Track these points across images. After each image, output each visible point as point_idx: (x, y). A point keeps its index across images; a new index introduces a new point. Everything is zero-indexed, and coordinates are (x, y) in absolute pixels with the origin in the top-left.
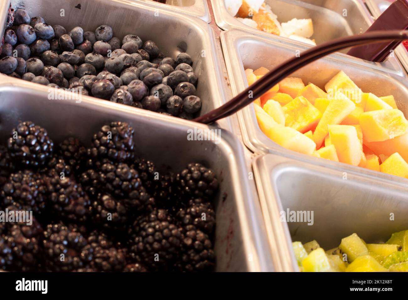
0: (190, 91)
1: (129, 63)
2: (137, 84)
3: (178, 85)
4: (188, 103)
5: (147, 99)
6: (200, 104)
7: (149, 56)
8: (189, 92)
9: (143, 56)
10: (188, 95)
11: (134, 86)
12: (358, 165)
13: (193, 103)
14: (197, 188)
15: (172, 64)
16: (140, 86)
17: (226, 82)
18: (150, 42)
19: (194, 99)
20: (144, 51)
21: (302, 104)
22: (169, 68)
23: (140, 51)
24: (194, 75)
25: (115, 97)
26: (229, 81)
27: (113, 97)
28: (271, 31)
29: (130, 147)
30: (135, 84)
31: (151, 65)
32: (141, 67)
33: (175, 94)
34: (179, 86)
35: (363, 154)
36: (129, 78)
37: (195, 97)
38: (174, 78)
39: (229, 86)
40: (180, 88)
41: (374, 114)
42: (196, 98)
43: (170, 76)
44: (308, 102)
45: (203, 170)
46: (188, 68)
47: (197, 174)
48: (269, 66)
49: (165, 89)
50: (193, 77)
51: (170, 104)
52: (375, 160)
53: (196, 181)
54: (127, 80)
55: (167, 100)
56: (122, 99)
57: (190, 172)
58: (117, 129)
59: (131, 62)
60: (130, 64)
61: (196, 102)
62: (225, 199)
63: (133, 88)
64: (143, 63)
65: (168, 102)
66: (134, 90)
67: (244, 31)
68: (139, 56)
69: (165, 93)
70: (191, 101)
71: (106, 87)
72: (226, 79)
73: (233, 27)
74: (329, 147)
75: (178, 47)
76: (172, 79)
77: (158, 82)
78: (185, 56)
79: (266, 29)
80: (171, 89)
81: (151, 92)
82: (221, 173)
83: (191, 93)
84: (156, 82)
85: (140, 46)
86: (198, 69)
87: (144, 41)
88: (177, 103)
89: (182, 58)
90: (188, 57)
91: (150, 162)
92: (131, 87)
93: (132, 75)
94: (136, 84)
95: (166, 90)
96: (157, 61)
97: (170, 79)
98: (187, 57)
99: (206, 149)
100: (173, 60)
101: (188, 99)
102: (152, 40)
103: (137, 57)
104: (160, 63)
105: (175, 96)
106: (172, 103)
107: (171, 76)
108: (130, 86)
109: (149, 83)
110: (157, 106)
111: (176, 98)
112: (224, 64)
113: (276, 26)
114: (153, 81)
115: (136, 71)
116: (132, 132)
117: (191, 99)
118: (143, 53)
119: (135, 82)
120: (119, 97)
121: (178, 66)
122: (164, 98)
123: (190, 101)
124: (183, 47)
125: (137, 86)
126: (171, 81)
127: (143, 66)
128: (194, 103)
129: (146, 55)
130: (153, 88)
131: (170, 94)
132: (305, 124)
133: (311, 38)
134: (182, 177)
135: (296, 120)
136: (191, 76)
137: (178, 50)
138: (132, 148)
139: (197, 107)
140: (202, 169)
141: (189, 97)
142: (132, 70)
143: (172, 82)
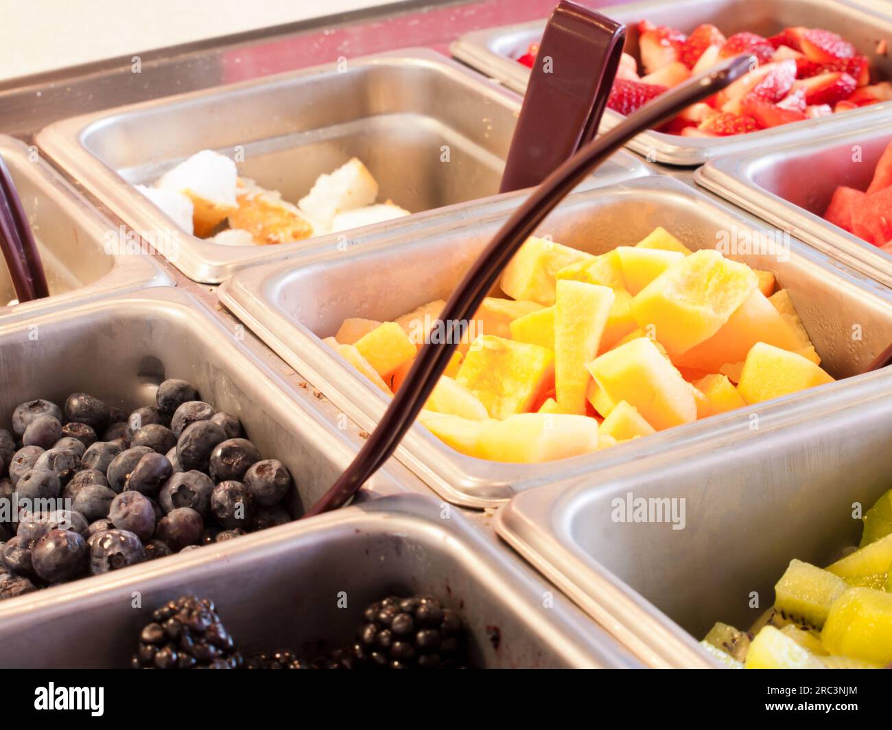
0: (244, 455)
1: (64, 468)
2: (128, 501)
3: (212, 457)
4: (259, 483)
5: (168, 523)
6: (285, 471)
7: (92, 431)
8: (244, 459)
9: (81, 437)
10: (248, 467)
11: (124, 510)
12: (696, 417)
13: (272, 478)
14: (420, 650)
15: (155, 420)
16: (136, 503)
17: (311, 393)
18: (77, 397)
19: (267, 467)
20: (75, 424)
21: (494, 352)
22: (158, 432)
23: (66, 429)
24: (229, 418)
25: (101, 557)
26: (313, 386)
27: (95, 560)
28: (289, 231)
29: (226, 642)
30: (123, 505)
31: (113, 446)
32: (96, 463)
33: (218, 480)
34: (216, 457)
35: (690, 385)
36: (95, 499)
37: (266, 462)
38: (193, 447)
39: (322, 398)
40: (218, 460)
41: (660, 288)
42: (269, 465)
43: (181, 446)
44: (504, 341)
45: (409, 605)
46: (201, 410)
47: (402, 620)
48: (358, 310)
49: (191, 482)
50: (228, 423)
51: (222, 507)
52: (720, 384)
53: (407, 637)
54: (92, 506)
55: (209, 504)
56: (119, 554)
57: (382, 625)
58: (175, 620)
59: (69, 463)
60: (69, 469)
61: (274, 472)
62: (496, 640)
63: (126, 515)
64: (95, 450)
65: (215, 506)
66: (130, 519)
67: (261, 263)
68: (73, 440)
69: (196, 491)
70: (264, 477)
71: (66, 547)
72: (305, 387)
73: (231, 266)
74: (618, 412)
75: (139, 375)
76: (190, 452)
77: (165, 474)
78: (175, 387)
79: (276, 234)
80: (203, 474)
81: (163, 505)
82: (449, 590)
83: (252, 459)
84: (162, 477)
85: (60, 417)
86: (226, 399)
87: (61, 402)
88: (238, 497)
89: (169, 394)
90: (183, 384)
91: (282, 653)
92: (120, 515)
93: (97, 490)
94: (126, 504)
95: (195, 483)
96: (114, 431)
97: (186, 454)
98: (181, 386)
99: (382, 558)
100: (153, 409)
101: (256, 476)
102: (77, 391)
103: (73, 446)
104: (127, 432)
105: (222, 484)
106: (226, 504)
107: (185, 446)
108: (114, 515)
109: (146, 487)
110: (197, 528)
111: (227, 487)
112: (276, 357)
113: (293, 216)
114: (156, 478)
115: (95, 477)
116: (212, 608)
117: (260, 470)
118: (75, 431)
119: (121, 502)
120: (110, 553)
121: (176, 416)
122: (200, 502)
123: (260, 478)
124: (153, 370)
125: (132, 507)
126: (189, 457)
127: (98, 458)
128: (271, 476)
129: (87, 430)
130: (162, 492)
131: (207, 486)
132: (526, 392)
133: (380, 200)
134: (368, 647)
135: (501, 395)
136: (223, 422)
137: (143, 383)
138: (231, 642)
139: (284, 481)
140: (405, 604)
141: (253, 471)
142: (84, 479)
143: (193, 458)
